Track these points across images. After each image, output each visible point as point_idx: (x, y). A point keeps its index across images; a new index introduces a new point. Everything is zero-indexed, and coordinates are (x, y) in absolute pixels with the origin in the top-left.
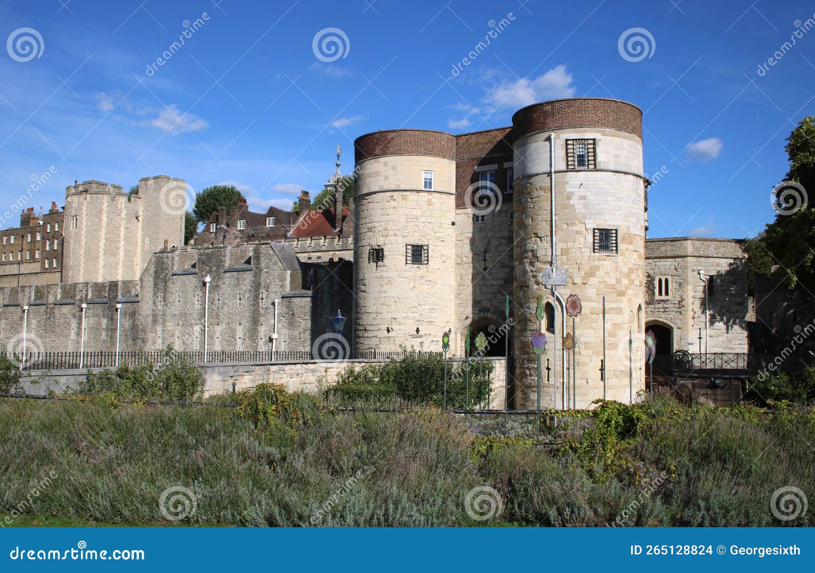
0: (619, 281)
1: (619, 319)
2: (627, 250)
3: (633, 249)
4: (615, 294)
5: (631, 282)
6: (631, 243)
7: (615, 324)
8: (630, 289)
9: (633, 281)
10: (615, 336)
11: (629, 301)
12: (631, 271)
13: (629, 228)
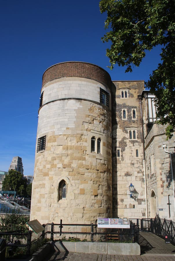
0: (45, 167)
1: (43, 191)
2: (52, 146)
3: (56, 145)
4: (42, 176)
5: (53, 166)
6: (55, 141)
7: (41, 195)
8: (51, 171)
9: (56, 165)
10: (41, 203)
11: (51, 179)
12: (54, 159)
13: (54, 132)
